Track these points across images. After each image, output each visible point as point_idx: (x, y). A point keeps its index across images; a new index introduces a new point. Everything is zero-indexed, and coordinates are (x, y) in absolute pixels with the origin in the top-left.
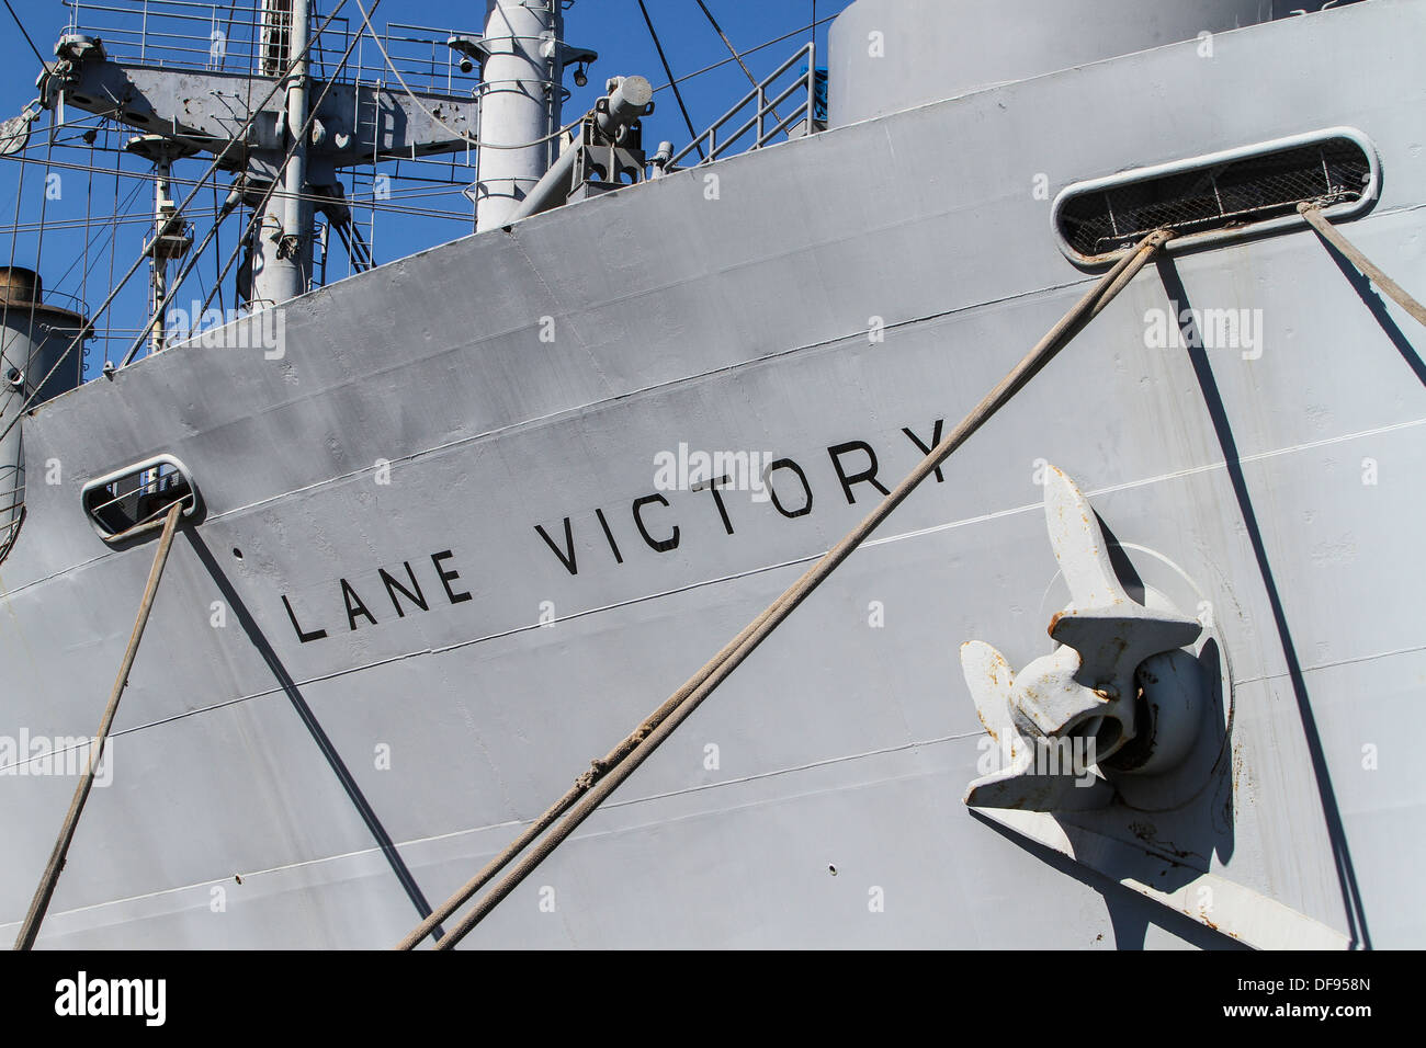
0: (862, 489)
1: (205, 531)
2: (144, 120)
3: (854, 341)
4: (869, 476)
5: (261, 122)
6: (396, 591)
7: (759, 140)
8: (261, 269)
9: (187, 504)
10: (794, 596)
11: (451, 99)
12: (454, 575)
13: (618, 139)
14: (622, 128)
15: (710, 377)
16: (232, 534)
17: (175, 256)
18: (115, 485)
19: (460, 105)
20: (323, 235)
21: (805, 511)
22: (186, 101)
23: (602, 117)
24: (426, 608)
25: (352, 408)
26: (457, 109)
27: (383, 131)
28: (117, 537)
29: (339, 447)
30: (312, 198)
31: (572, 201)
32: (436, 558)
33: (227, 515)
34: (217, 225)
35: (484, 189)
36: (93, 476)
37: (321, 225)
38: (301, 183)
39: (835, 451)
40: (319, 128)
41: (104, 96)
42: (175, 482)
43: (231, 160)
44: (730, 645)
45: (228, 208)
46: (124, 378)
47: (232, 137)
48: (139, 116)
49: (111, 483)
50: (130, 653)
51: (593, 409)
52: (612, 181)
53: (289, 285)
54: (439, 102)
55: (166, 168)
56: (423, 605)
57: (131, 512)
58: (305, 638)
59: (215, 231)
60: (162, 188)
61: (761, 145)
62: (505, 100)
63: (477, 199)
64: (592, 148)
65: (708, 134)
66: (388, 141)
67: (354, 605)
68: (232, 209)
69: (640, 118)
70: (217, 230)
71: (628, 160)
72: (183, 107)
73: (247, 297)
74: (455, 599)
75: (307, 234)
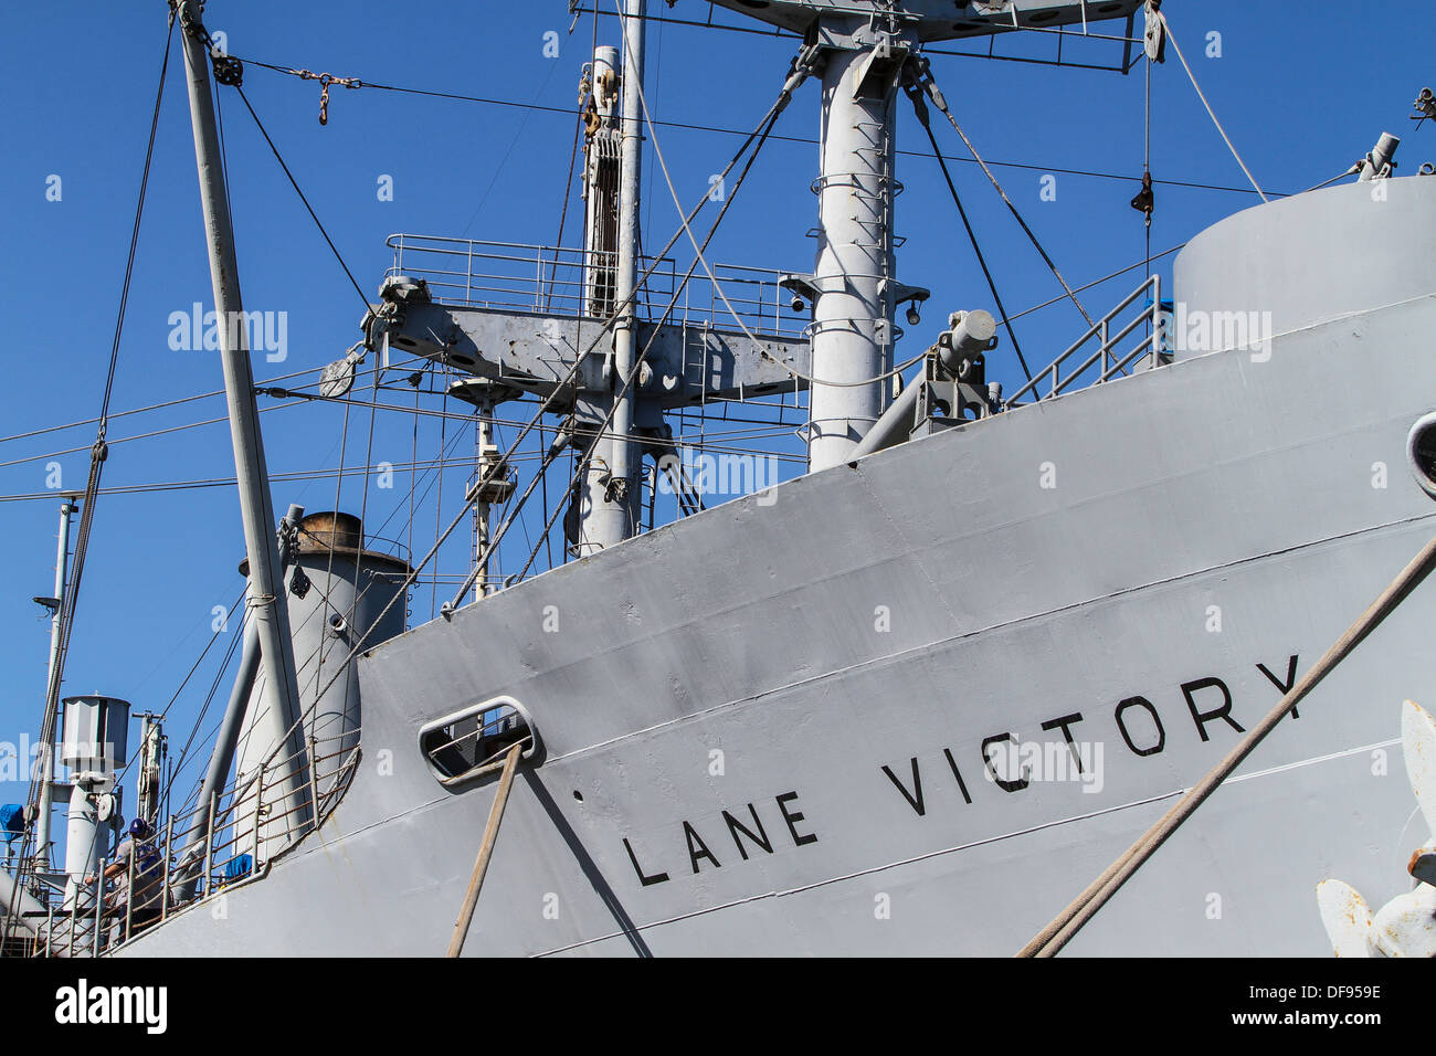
0: (1215, 726)
1: (545, 774)
2: (471, 362)
3: (1206, 576)
4: (1224, 712)
5: (588, 365)
6: (740, 833)
7: (1104, 374)
8: (589, 512)
9: (526, 746)
10: (1157, 836)
11: (779, 339)
12: (799, 817)
13: (961, 375)
14: (966, 363)
15: (1059, 614)
16: (573, 776)
17: (500, 502)
18: (452, 727)
19: (788, 346)
20: (651, 478)
21: (1158, 749)
22: (512, 343)
23: (944, 352)
24: (770, 851)
25: (696, 648)
26: (785, 350)
27: (710, 372)
28: (455, 780)
29: (682, 688)
30: (639, 439)
31: (915, 437)
32: (781, 799)
33: (569, 756)
34: (544, 468)
35: (817, 429)
36: (430, 719)
37: (649, 467)
38: (629, 425)
39: (1188, 688)
40: (646, 370)
41: (429, 339)
42: (513, 725)
43: (557, 402)
44: (1092, 886)
45: (555, 452)
46: (462, 619)
47: (559, 379)
48: (463, 358)
49: (448, 725)
50: (473, 898)
51: (942, 648)
52: (955, 417)
53: (618, 529)
54: (767, 342)
55: (488, 412)
56: (767, 847)
57: (469, 755)
58: (646, 881)
59: (542, 475)
60: (485, 432)
61: (1106, 379)
62: (837, 339)
63: (810, 440)
64: (935, 384)
65: (1051, 369)
66: (716, 383)
67: (697, 848)
68: (559, 451)
69: (983, 353)
70: (543, 474)
71: (971, 395)
72: (509, 349)
73: (575, 540)
74: (800, 841)
75: (635, 477)
